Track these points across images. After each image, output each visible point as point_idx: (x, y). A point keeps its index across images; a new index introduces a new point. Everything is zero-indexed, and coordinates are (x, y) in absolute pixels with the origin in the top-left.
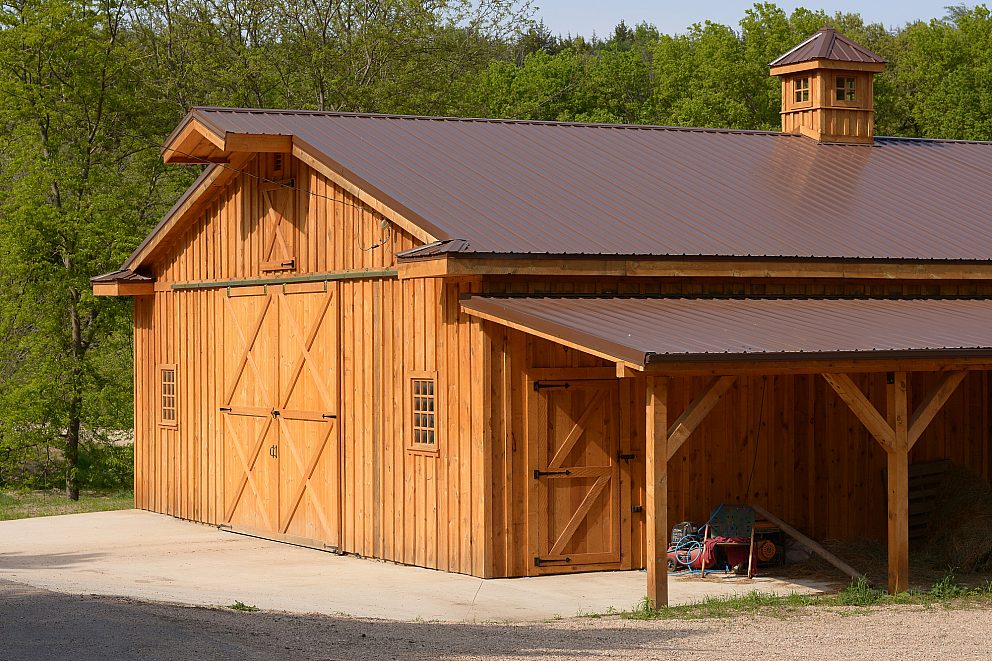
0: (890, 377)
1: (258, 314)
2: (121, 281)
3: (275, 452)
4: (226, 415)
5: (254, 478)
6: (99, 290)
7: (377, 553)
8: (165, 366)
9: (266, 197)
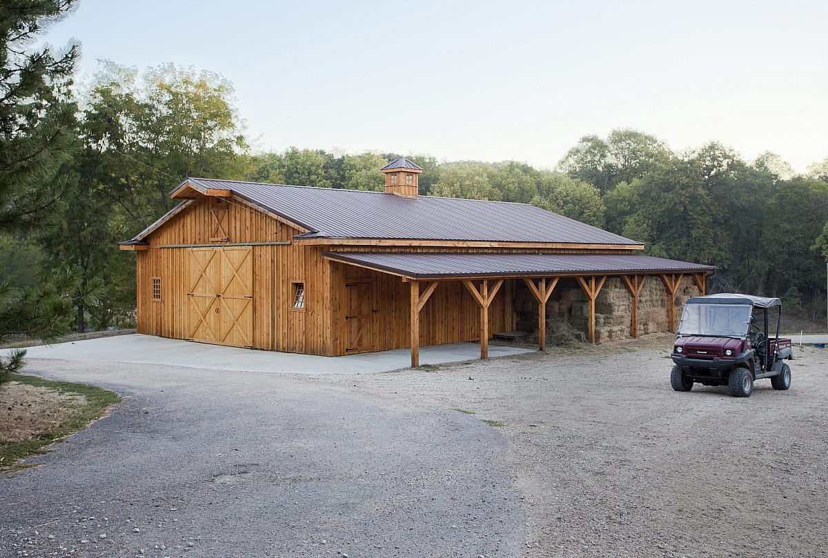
0: (482, 282)
1: (208, 258)
2: (135, 244)
3: (217, 311)
4: (190, 296)
5: (205, 320)
6: (123, 248)
7: (274, 348)
8: (155, 278)
9: (213, 213)
